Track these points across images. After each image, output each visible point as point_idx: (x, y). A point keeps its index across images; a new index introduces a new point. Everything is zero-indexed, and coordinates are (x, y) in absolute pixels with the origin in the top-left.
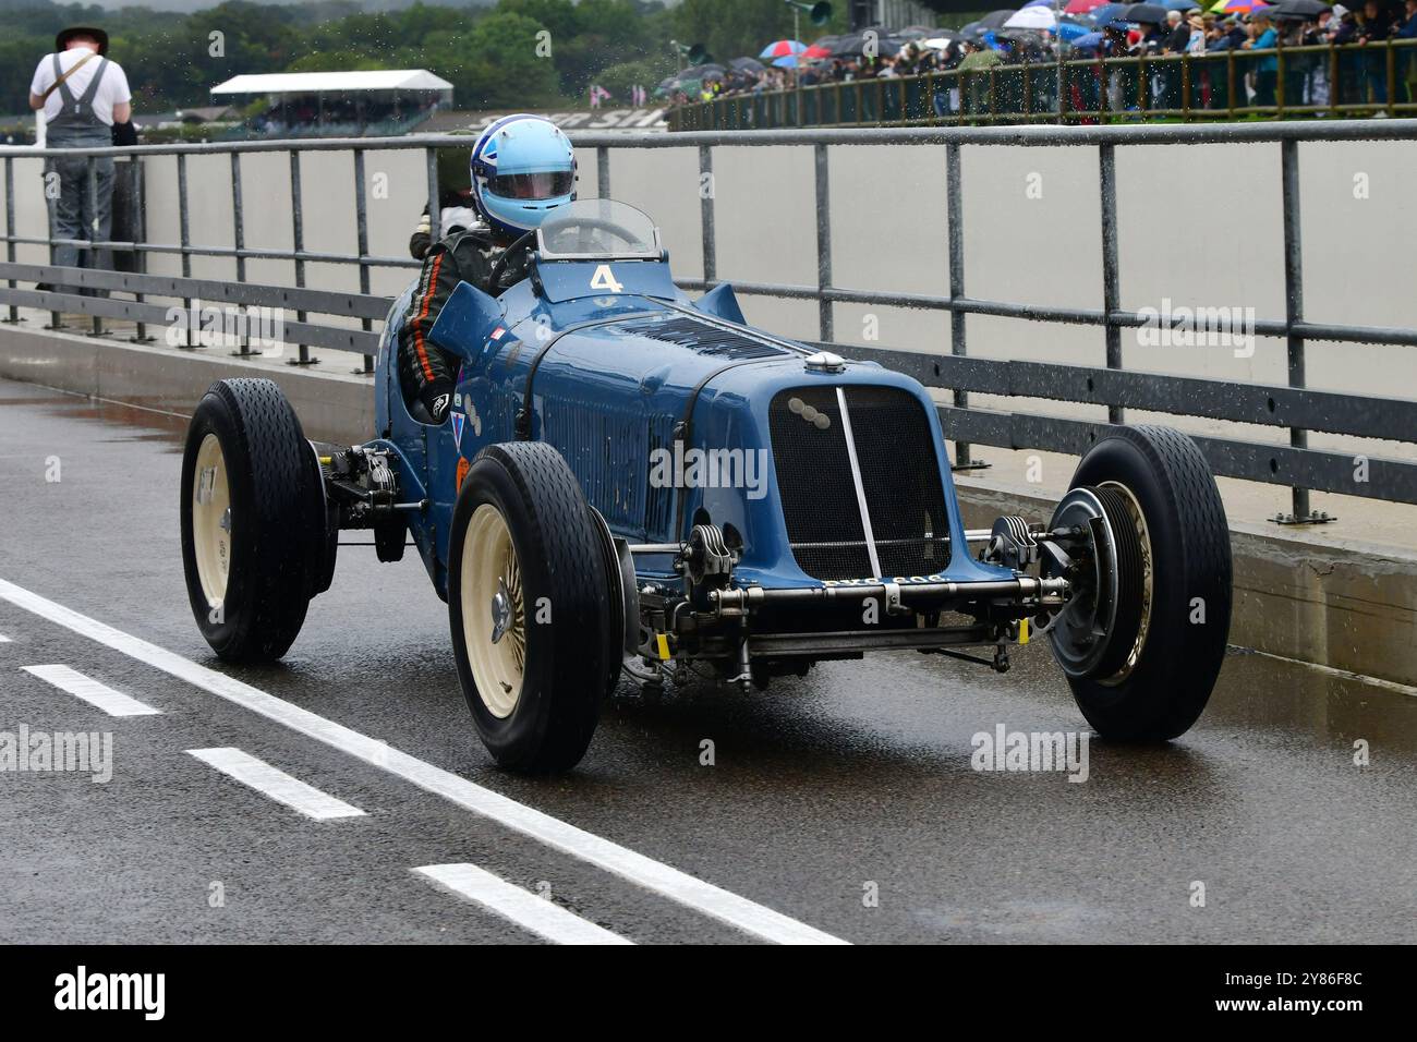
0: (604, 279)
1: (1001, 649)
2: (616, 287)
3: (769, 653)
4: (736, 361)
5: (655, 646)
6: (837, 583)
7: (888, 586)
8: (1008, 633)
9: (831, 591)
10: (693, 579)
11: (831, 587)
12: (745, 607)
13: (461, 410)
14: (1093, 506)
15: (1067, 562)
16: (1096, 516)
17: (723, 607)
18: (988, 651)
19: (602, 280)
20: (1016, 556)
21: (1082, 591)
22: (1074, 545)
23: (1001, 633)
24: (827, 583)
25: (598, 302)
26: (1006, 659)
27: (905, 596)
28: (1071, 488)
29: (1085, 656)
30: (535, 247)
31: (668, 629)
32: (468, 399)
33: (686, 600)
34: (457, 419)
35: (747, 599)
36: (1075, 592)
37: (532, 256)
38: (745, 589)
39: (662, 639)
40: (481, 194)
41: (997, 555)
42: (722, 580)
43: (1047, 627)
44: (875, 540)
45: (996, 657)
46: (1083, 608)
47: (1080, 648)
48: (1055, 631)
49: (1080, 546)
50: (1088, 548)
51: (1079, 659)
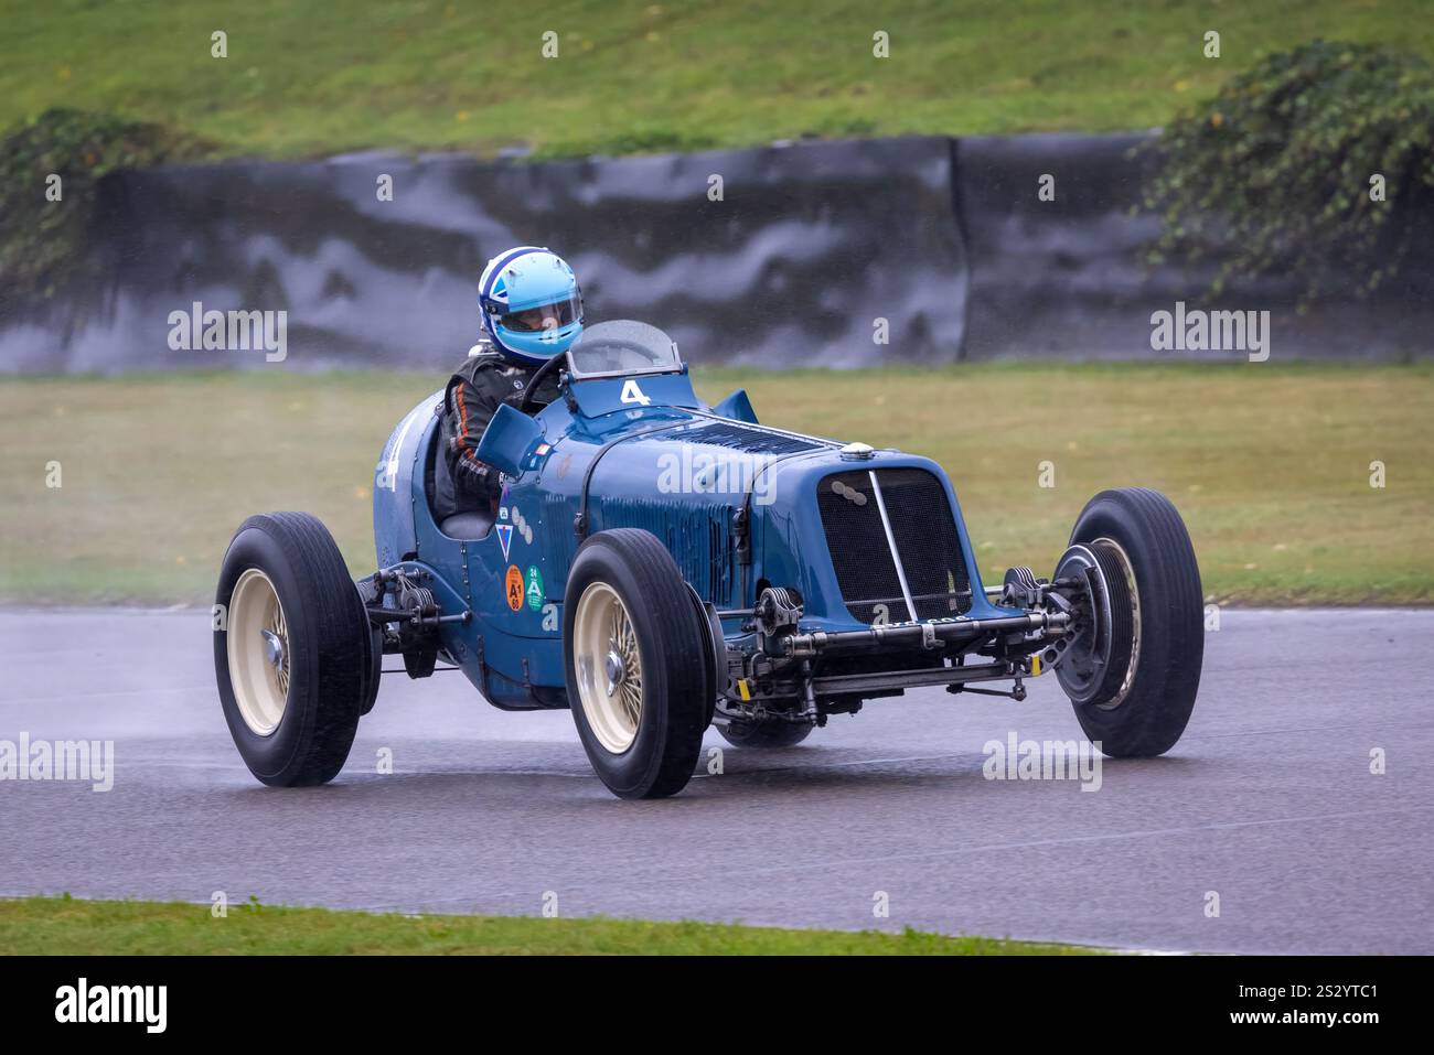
0: (632, 393)
1: (1018, 682)
2: (645, 401)
3: (829, 692)
4: (781, 456)
5: (737, 690)
6: (884, 626)
7: (924, 626)
8: (1023, 667)
9: (880, 632)
10: (766, 632)
11: (879, 629)
12: (813, 648)
13: (509, 521)
14: (1087, 558)
15: (1067, 604)
16: (1090, 566)
17: (796, 649)
18: (1007, 685)
19: (631, 395)
20: (1025, 598)
21: (1082, 631)
22: (1074, 593)
23: (1017, 668)
24: (875, 627)
25: (630, 416)
26: (1023, 689)
27: (939, 634)
28: (1070, 546)
29: (1088, 685)
30: (567, 368)
31: (746, 676)
32: (515, 511)
33: (760, 650)
34: (504, 532)
35: (814, 642)
37: (566, 377)
38: (812, 634)
39: (743, 684)
40: (495, 331)
41: (1010, 599)
42: (791, 629)
43: (1055, 662)
44: (911, 595)
45: (1014, 689)
46: (1083, 644)
47: (1085, 677)
48: (1062, 667)
49: (1078, 593)
50: (1085, 594)
51: (1082, 688)
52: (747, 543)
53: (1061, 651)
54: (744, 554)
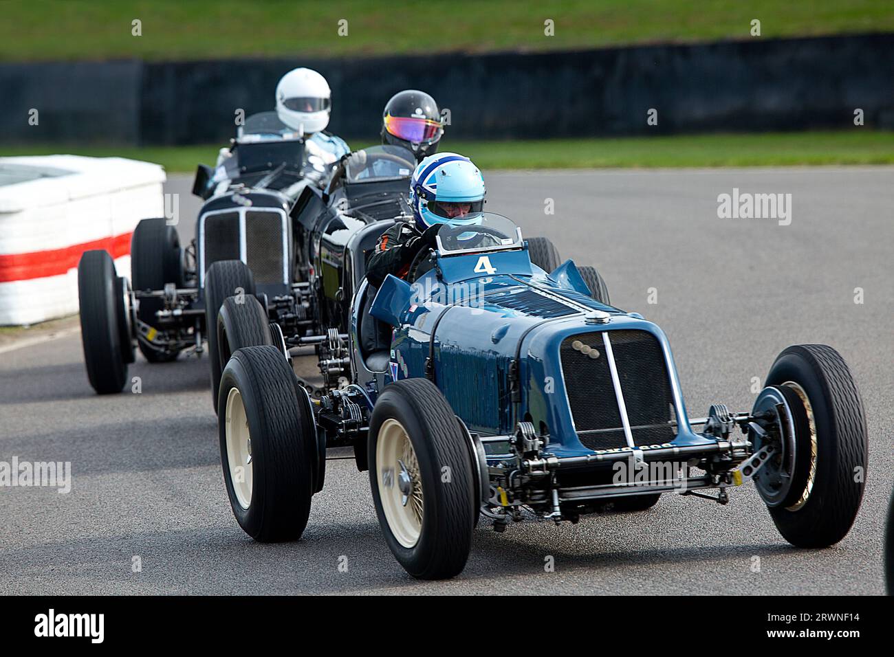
1: (722, 490)
2: (491, 271)
3: (571, 499)
4: (546, 319)
5: (500, 498)
6: (605, 452)
7: (637, 451)
8: (726, 479)
9: (600, 457)
11: (600, 454)
12: (547, 470)
13: (396, 360)
14: (778, 397)
15: (763, 434)
16: (780, 403)
17: (533, 471)
18: (714, 492)
19: (483, 267)
20: (719, 428)
21: (773, 452)
22: (767, 423)
23: (721, 479)
24: (599, 452)
26: (726, 497)
27: (647, 458)
28: (765, 387)
29: (778, 492)
31: (507, 487)
32: (399, 353)
33: (517, 469)
34: (393, 366)
35: (547, 464)
36: (769, 452)
37: (434, 254)
38: (546, 459)
39: (504, 494)
40: (420, 210)
41: (710, 429)
42: (532, 455)
43: (752, 475)
44: (631, 426)
45: (719, 495)
46: (774, 461)
47: (775, 486)
48: (759, 478)
49: (771, 423)
50: (776, 424)
51: (773, 494)
52: (518, 387)
53: (755, 467)
54: (516, 394)
